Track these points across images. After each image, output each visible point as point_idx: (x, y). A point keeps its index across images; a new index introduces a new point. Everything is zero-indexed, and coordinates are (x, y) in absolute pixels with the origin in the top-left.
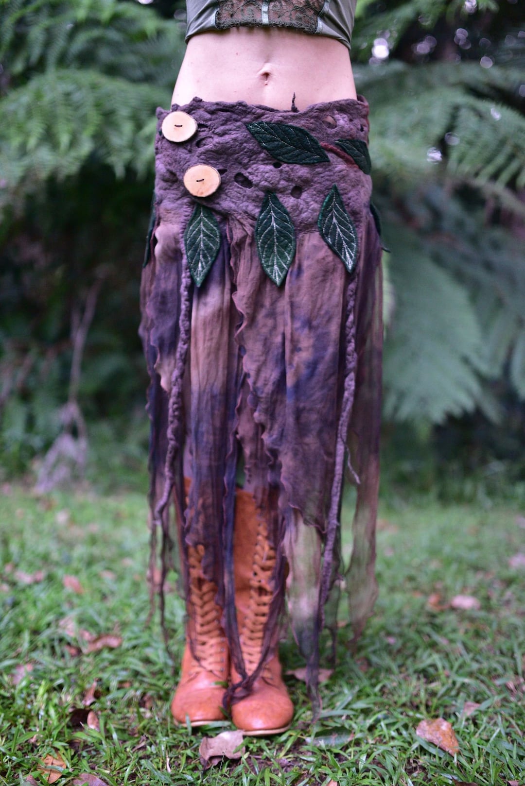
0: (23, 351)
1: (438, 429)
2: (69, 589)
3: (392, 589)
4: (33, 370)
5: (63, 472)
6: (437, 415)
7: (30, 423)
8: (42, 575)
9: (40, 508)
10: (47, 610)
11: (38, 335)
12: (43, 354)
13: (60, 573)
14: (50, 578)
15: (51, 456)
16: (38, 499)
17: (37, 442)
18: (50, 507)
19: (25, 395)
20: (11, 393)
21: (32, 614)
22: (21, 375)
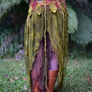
0: (12, 34)
1: (87, 45)
2: (24, 80)
3: (81, 77)
4: (14, 38)
5: (20, 56)
6: (87, 43)
7: (14, 47)
8: (19, 78)
9: (17, 63)
10: (21, 85)
11: (14, 31)
12: (15, 35)
13: (22, 77)
14: (21, 78)
15: (18, 54)
16: (16, 61)
17: (15, 51)
18: (19, 63)
19: (13, 42)
20: (10, 42)
21: (19, 86)
22: (12, 38)
